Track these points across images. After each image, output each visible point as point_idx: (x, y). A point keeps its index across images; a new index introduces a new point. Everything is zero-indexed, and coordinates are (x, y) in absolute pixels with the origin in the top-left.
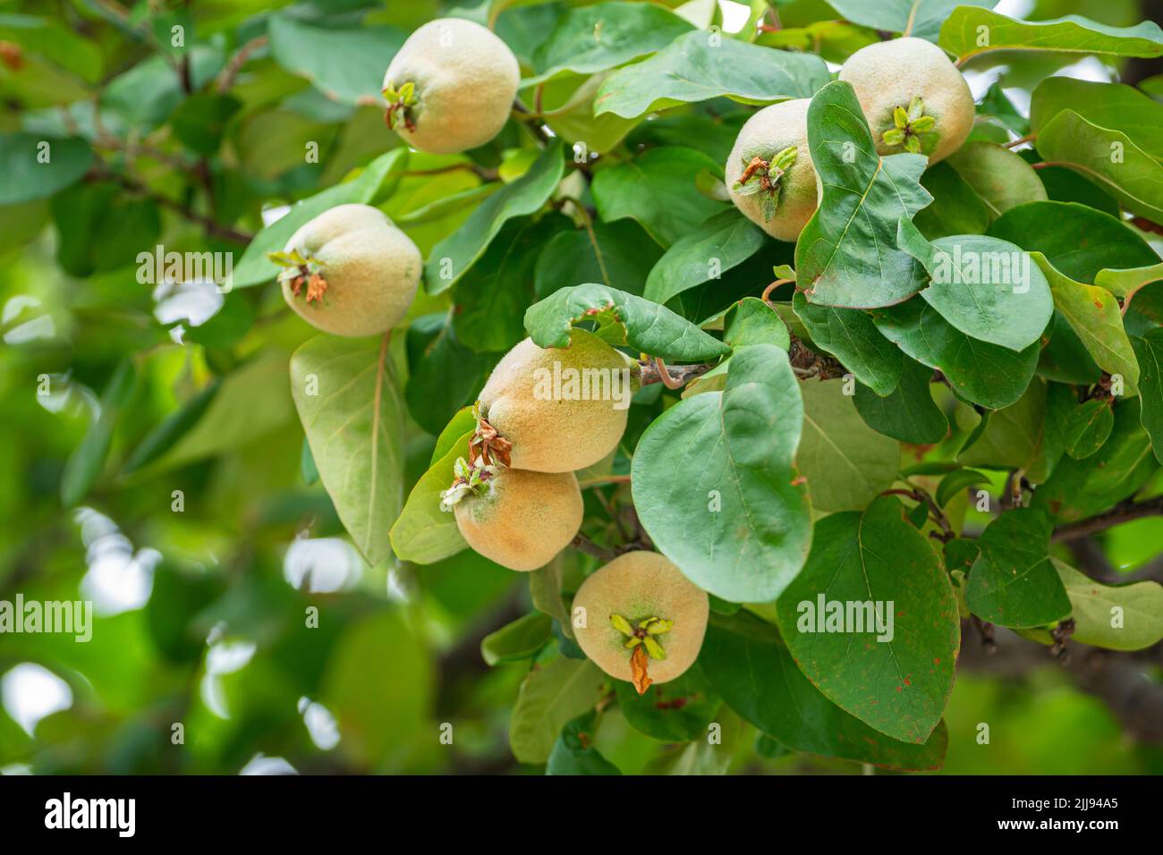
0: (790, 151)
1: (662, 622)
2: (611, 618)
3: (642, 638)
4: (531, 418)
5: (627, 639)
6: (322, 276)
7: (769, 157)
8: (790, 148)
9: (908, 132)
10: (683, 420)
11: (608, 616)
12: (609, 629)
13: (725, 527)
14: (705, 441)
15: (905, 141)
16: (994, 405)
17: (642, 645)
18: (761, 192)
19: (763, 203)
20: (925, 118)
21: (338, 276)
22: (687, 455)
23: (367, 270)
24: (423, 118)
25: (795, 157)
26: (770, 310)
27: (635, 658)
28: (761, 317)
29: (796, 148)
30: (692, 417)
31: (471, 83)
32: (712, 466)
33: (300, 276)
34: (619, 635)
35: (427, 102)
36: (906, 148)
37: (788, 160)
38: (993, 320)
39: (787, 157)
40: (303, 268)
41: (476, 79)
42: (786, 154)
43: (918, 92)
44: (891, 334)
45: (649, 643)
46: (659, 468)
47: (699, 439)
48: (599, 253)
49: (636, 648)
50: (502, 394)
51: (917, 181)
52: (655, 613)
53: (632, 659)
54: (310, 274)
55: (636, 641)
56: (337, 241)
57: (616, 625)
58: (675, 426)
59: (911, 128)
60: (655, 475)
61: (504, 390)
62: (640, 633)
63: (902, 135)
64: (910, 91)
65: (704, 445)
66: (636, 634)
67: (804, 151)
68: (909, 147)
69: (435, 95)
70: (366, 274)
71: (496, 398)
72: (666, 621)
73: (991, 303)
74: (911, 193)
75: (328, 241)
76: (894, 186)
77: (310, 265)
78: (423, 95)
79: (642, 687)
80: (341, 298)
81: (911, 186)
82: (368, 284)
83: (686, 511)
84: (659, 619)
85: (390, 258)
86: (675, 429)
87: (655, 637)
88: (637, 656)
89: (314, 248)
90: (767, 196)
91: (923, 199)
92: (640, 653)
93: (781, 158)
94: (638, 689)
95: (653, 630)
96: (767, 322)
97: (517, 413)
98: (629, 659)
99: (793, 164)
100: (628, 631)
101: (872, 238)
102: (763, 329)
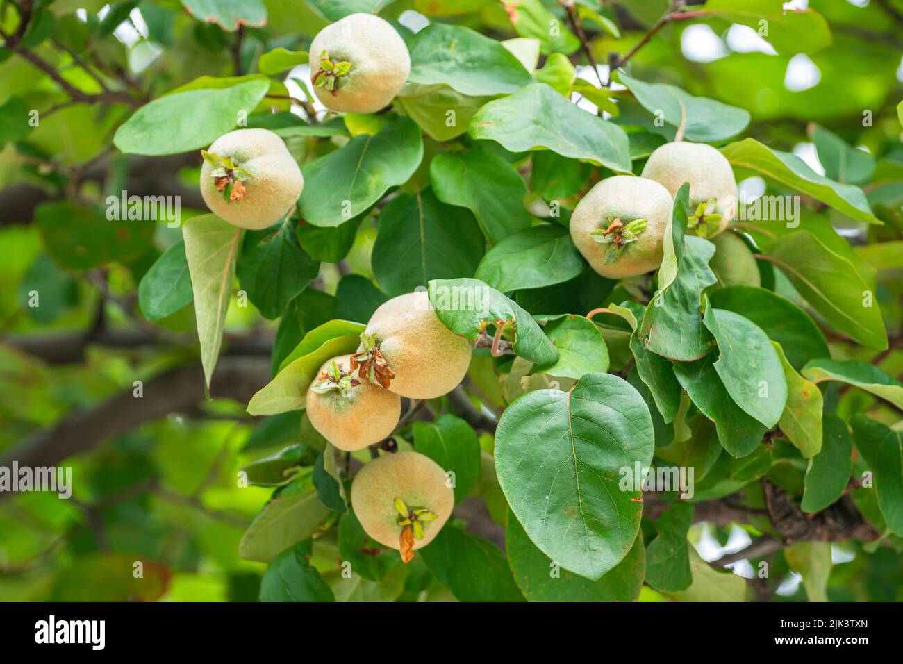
0: (642, 222)
1: (430, 513)
2: (395, 500)
3: (412, 521)
4: (413, 359)
5: (401, 519)
6: (244, 183)
7: (625, 222)
8: (643, 220)
9: (701, 220)
10: (538, 407)
11: (393, 498)
12: (391, 508)
13: (558, 502)
14: (554, 430)
15: (697, 226)
16: (736, 454)
17: (412, 526)
18: (610, 244)
19: (608, 251)
20: (715, 215)
21: (255, 186)
22: (538, 437)
23: (275, 188)
24: (345, 88)
25: (645, 228)
26: (597, 332)
27: (404, 535)
28: (588, 334)
29: (647, 221)
30: (545, 407)
31: (386, 74)
32: (556, 453)
33: (226, 177)
34: (397, 514)
35: (353, 79)
36: (697, 231)
37: (639, 229)
38: (748, 391)
39: (640, 226)
40: (229, 172)
41: (390, 71)
42: (639, 224)
43: (715, 194)
44: (684, 382)
45: (417, 526)
46: (515, 439)
47: (548, 427)
48: (422, 216)
49: (405, 527)
50: (395, 334)
51: (706, 263)
52: (427, 507)
53: (402, 534)
54: (235, 179)
55: (408, 522)
56: (259, 159)
57: (398, 507)
58: (531, 410)
59: (705, 219)
60: (511, 444)
61: (397, 332)
62: (412, 517)
63: (697, 221)
64: (709, 191)
65: (551, 433)
66: (410, 518)
67: (651, 225)
68: (699, 232)
69: (361, 75)
70: (273, 190)
71: (390, 335)
72: (433, 513)
73: (747, 377)
74: (701, 271)
75: (253, 158)
76: (693, 263)
77: (236, 172)
78: (352, 73)
79: (407, 558)
80: (248, 201)
81: (702, 266)
82: (271, 197)
83: (529, 479)
84: (429, 511)
85: (291, 183)
86: (530, 412)
87: (422, 523)
88: (406, 534)
89: (241, 160)
90: (614, 247)
91: (709, 278)
92: (409, 530)
93: (635, 225)
94: (404, 558)
95: (422, 517)
96: (592, 339)
97: (405, 353)
98: (399, 533)
99: (642, 232)
100: (405, 513)
101: (677, 302)
102: (588, 343)
